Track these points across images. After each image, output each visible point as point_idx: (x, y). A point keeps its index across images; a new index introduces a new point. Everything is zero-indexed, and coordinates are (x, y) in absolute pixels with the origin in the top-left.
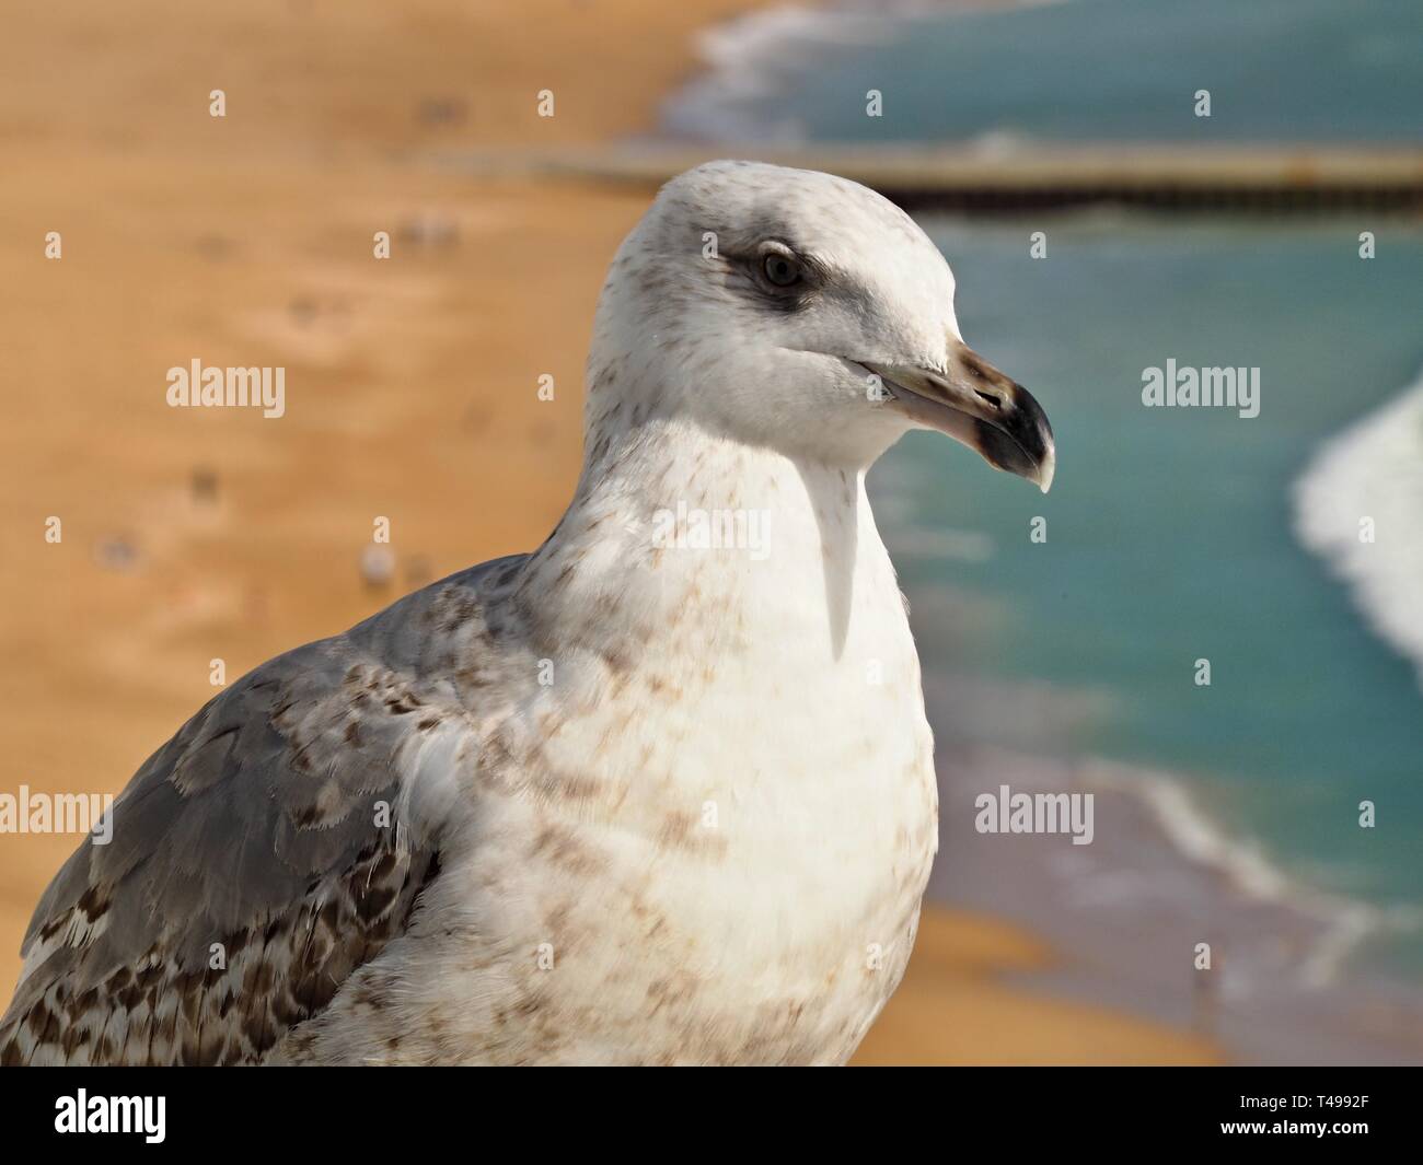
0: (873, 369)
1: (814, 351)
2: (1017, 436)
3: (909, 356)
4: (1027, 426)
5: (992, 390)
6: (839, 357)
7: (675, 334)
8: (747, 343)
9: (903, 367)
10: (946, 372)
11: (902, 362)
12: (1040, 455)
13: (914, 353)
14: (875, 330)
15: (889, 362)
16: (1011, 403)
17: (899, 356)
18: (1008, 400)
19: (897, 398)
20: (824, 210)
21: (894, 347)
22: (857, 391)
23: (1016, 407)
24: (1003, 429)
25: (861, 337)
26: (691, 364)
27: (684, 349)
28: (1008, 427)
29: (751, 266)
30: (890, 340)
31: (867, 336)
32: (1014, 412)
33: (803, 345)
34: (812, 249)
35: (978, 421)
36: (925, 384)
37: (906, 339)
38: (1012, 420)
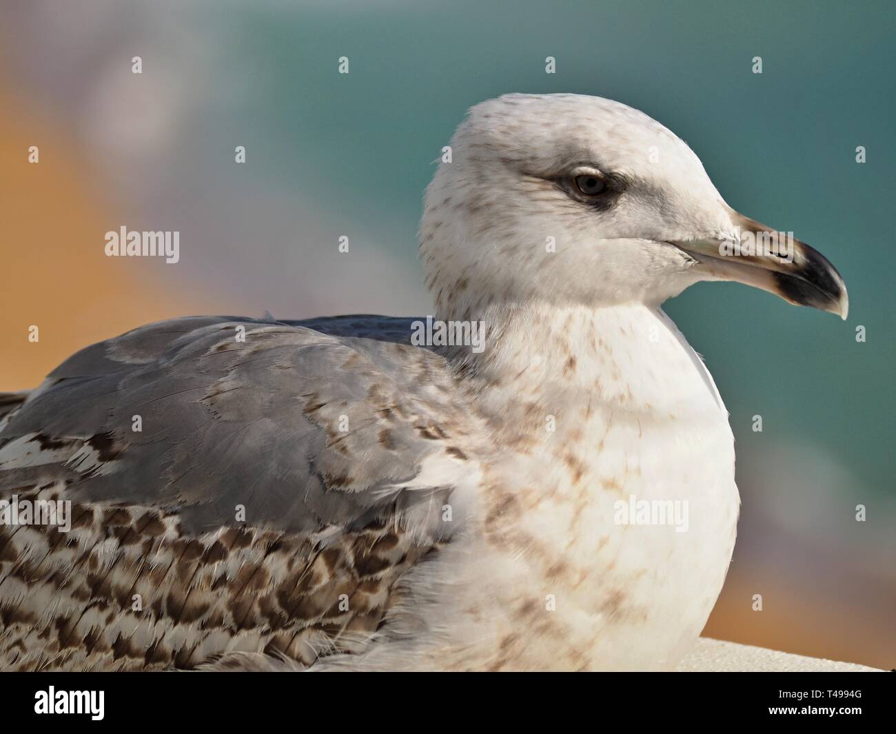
0: (676, 244)
1: (628, 237)
2: (816, 282)
3: (706, 231)
4: (822, 274)
6: (648, 239)
7: (511, 242)
8: (574, 241)
9: (703, 240)
11: (700, 237)
12: (837, 294)
13: (708, 228)
14: (673, 216)
15: (691, 238)
16: (804, 258)
17: (697, 233)
18: (801, 258)
19: (700, 263)
20: (611, 133)
21: (692, 227)
22: (668, 260)
23: (808, 261)
24: (801, 278)
25: (664, 223)
26: (533, 263)
27: (523, 253)
28: (804, 276)
29: (564, 184)
30: (687, 222)
31: (669, 222)
32: (808, 265)
33: (618, 235)
34: (616, 167)
35: (776, 274)
37: (699, 219)
38: (807, 271)
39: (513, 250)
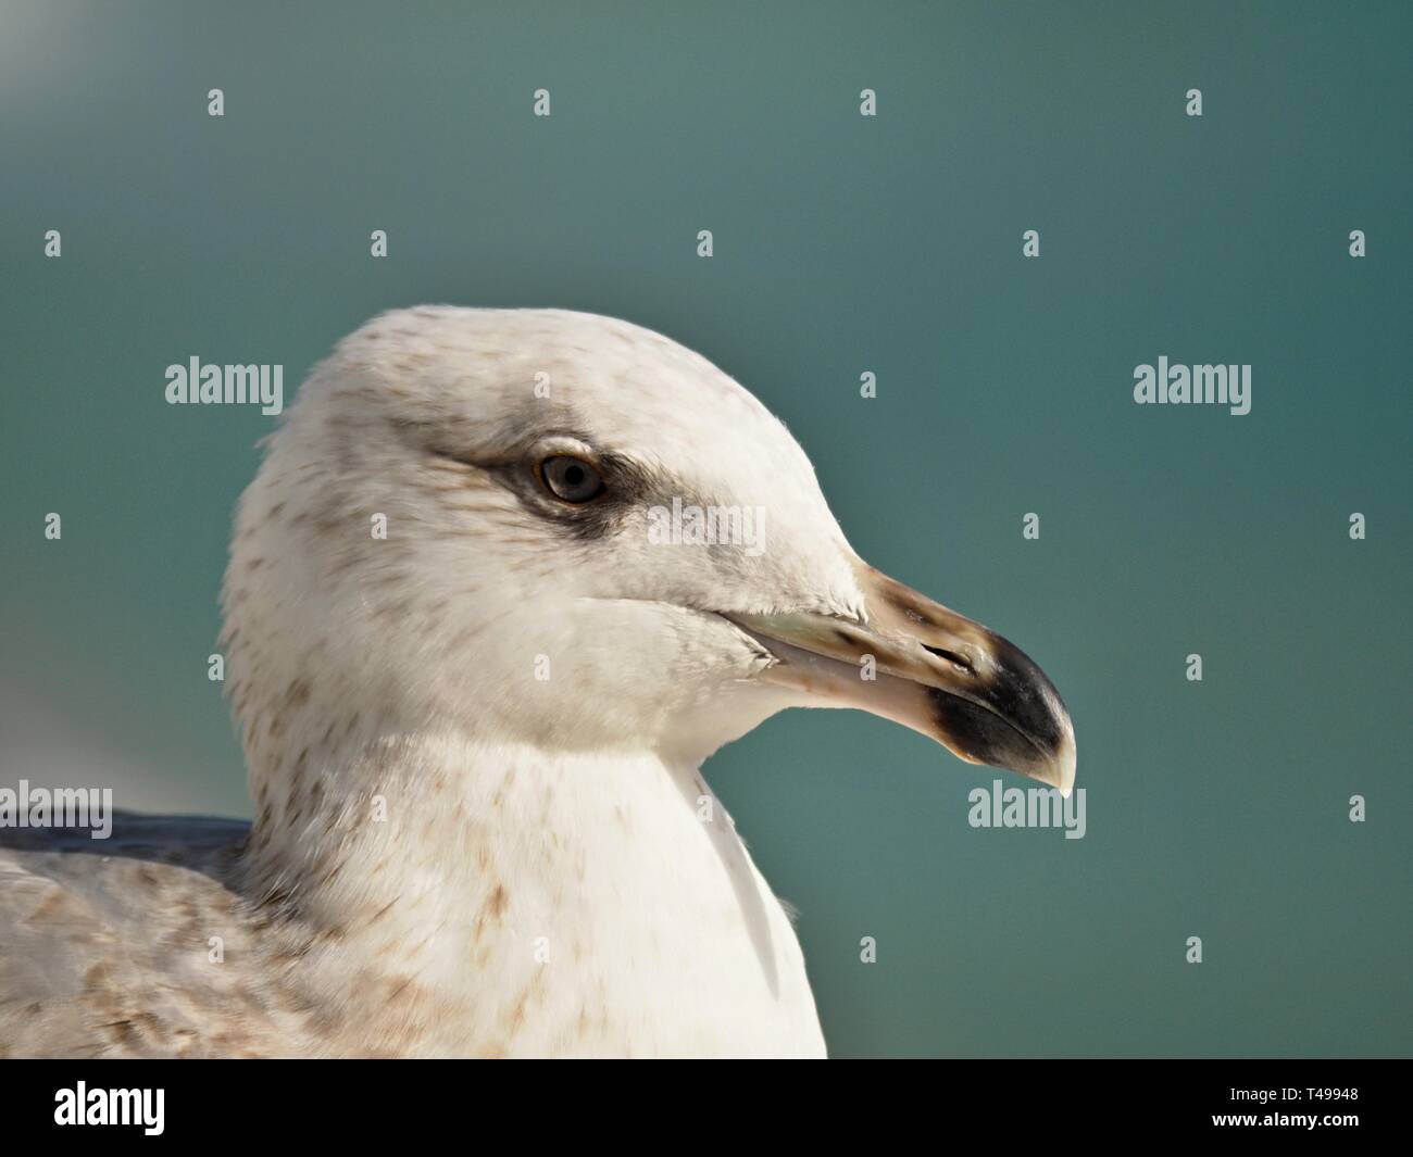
0: (738, 620)
1: (638, 598)
2: (1012, 714)
3: (798, 596)
4: (1026, 697)
5: (952, 644)
6: (681, 604)
7: (398, 594)
8: (526, 597)
9: (793, 615)
10: (867, 619)
11: (787, 607)
12: (1054, 741)
13: (805, 591)
14: (735, 561)
15: (767, 609)
16: (991, 661)
17: (781, 599)
18: (985, 660)
19: (783, 662)
20: (621, 380)
21: (771, 585)
22: (716, 651)
23: (1000, 669)
24: (983, 703)
25: (715, 574)
26: (439, 639)
27: (419, 617)
28: (989, 699)
29: (516, 475)
30: (763, 574)
31: (725, 572)
32: (999, 676)
33: (619, 592)
34: (621, 446)
35: (934, 692)
36: (836, 640)
37: (788, 571)
38: (996, 689)
39: (397, 611)
